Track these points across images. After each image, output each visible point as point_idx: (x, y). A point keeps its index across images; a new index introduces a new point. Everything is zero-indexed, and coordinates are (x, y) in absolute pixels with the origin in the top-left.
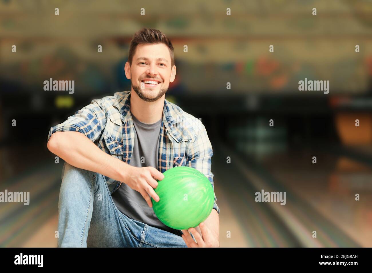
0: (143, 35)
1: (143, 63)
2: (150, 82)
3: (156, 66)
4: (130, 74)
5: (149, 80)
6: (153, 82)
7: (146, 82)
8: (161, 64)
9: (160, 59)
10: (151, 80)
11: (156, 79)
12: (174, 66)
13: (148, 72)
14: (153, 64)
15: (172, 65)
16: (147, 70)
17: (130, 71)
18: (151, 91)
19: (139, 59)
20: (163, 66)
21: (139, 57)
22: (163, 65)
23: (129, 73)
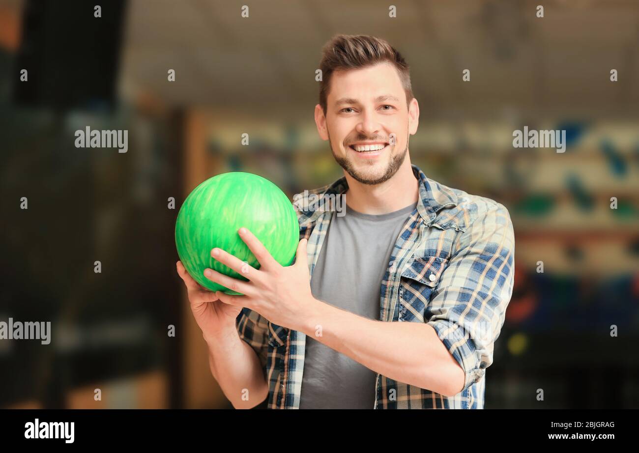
0: (340, 52)
1: (348, 110)
2: (367, 148)
3: (375, 112)
4: (326, 128)
5: (364, 144)
6: (373, 147)
7: (359, 149)
8: (386, 107)
9: (381, 98)
10: (370, 144)
11: (378, 140)
12: (414, 100)
13: (360, 128)
14: (370, 109)
15: (409, 100)
16: (359, 124)
17: (325, 124)
18: (371, 166)
19: (339, 103)
20: (390, 110)
21: (339, 98)
22: (390, 108)
23: (324, 128)
